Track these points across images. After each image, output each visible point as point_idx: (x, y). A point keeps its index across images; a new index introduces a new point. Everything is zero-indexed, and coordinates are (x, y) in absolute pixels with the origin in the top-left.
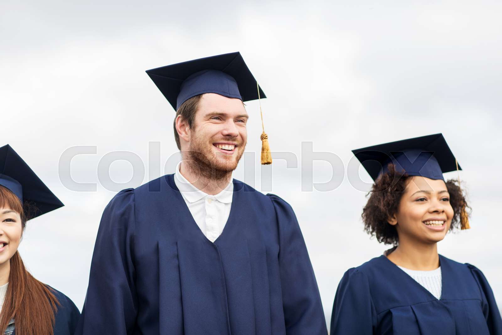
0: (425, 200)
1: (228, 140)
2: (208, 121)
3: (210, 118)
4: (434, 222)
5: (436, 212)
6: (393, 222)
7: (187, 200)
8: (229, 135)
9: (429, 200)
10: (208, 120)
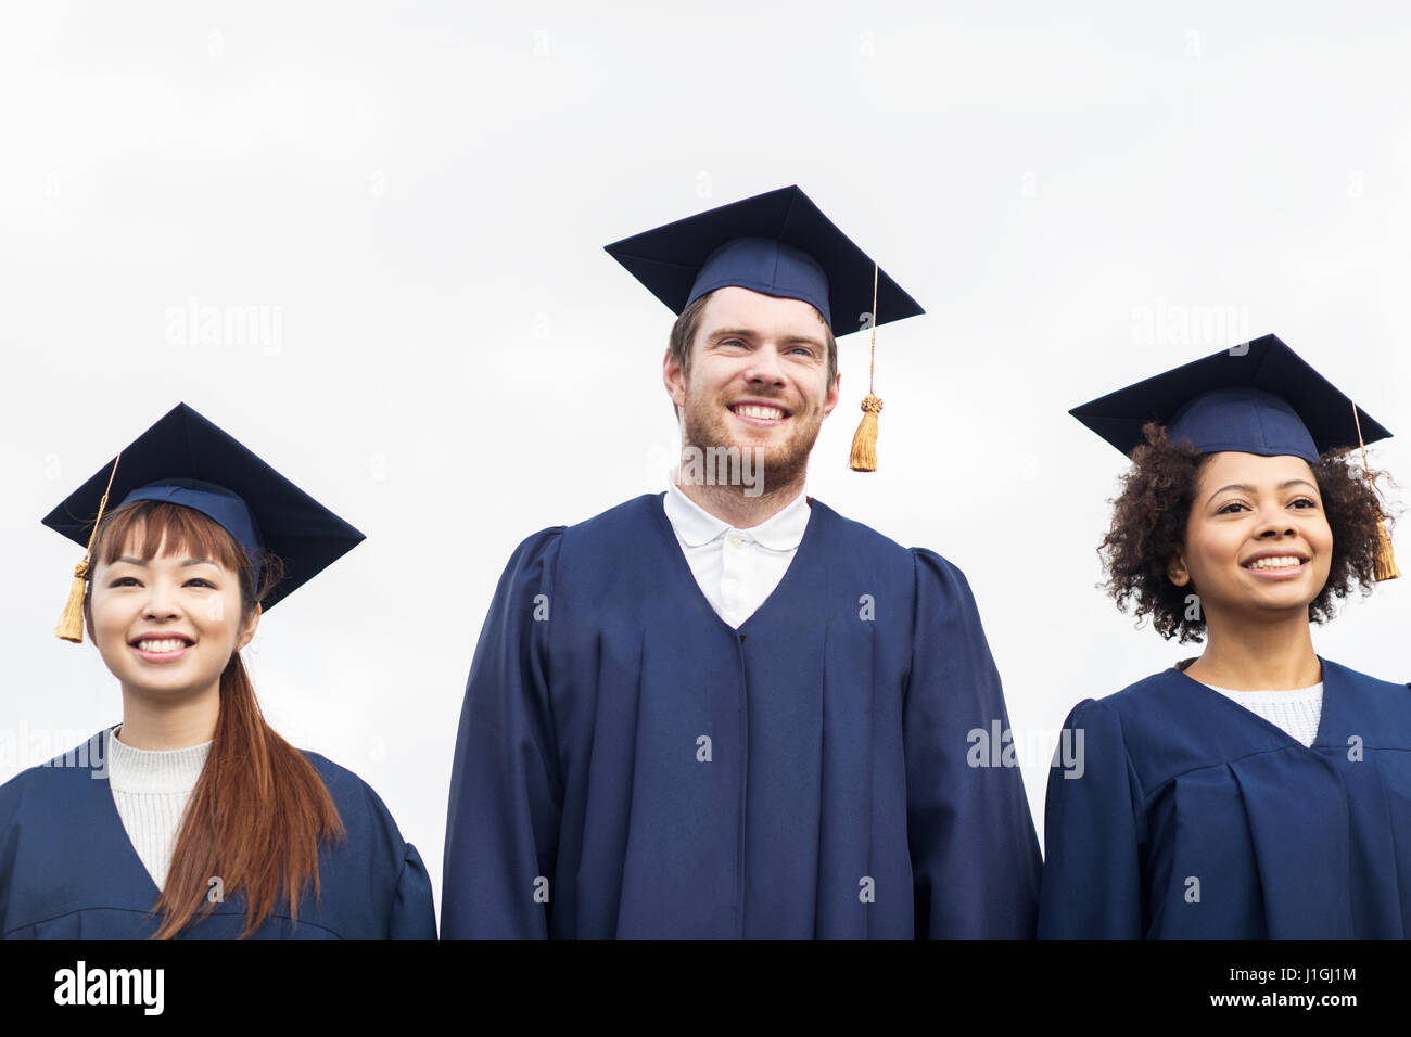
0: (1242, 509)
1: (758, 393)
2: (714, 352)
3: (719, 343)
4: (1268, 562)
5: (1269, 534)
6: (1179, 577)
7: (684, 542)
8: (756, 380)
9: (1255, 509)
10: (714, 348)
